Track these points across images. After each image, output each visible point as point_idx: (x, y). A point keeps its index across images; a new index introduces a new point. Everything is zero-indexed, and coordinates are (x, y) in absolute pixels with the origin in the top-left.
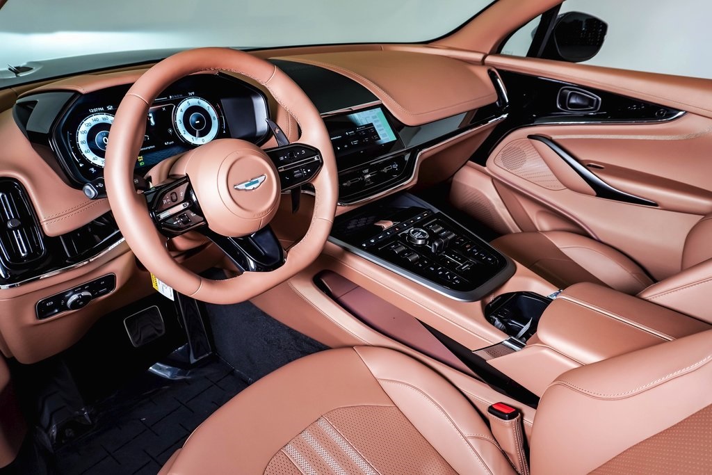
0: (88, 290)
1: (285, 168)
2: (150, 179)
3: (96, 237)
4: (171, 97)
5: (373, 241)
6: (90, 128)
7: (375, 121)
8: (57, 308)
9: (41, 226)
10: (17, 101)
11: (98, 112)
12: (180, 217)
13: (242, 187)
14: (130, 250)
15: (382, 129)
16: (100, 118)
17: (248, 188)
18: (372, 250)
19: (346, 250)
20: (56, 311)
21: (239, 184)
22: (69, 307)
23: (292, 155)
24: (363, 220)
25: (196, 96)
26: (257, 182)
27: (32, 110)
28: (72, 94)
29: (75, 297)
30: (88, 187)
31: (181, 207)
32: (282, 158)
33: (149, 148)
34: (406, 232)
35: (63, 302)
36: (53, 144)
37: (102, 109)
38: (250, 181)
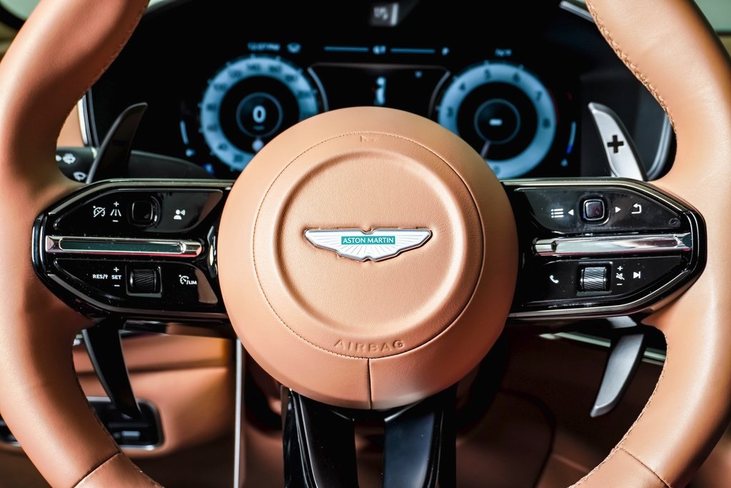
4: (445, 51)
6: (235, 81)
11: (266, 51)
13: (331, 240)
16: (265, 65)
37: (275, 47)
38: (364, 232)
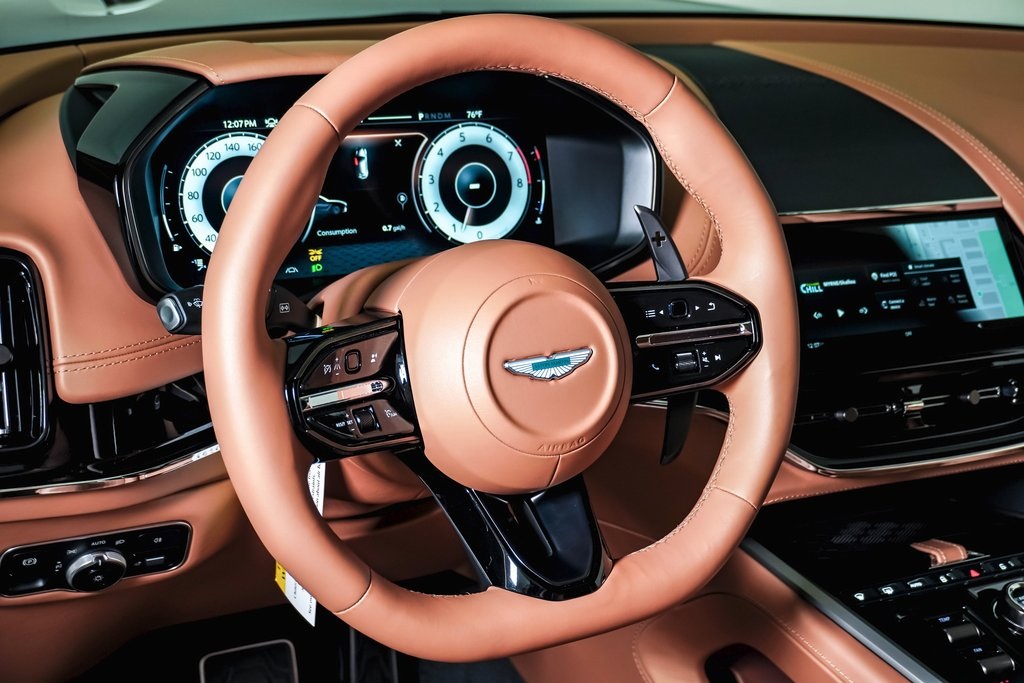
0: (121, 550)
1: (653, 340)
2: (319, 309)
3: (169, 425)
4: (421, 116)
5: (889, 591)
6: (216, 163)
7: (970, 255)
8: (43, 578)
9: (53, 374)
10: (79, 80)
11: (243, 129)
12: (356, 413)
13: (523, 367)
14: (225, 477)
15: (988, 281)
16: (244, 144)
17: (539, 373)
18: (876, 616)
19: (803, 597)
20: (40, 584)
21: (518, 360)
22: (70, 580)
23: (679, 309)
24: (885, 528)
25: (485, 120)
26: (566, 361)
27: (101, 104)
28: (194, 81)
29: (87, 560)
30: (169, 302)
31: (365, 389)
32: (651, 314)
33: (342, 232)
34: (999, 586)
35: (59, 565)
36: (122, 191)
37: (253, 124)
38: (548, 357)
